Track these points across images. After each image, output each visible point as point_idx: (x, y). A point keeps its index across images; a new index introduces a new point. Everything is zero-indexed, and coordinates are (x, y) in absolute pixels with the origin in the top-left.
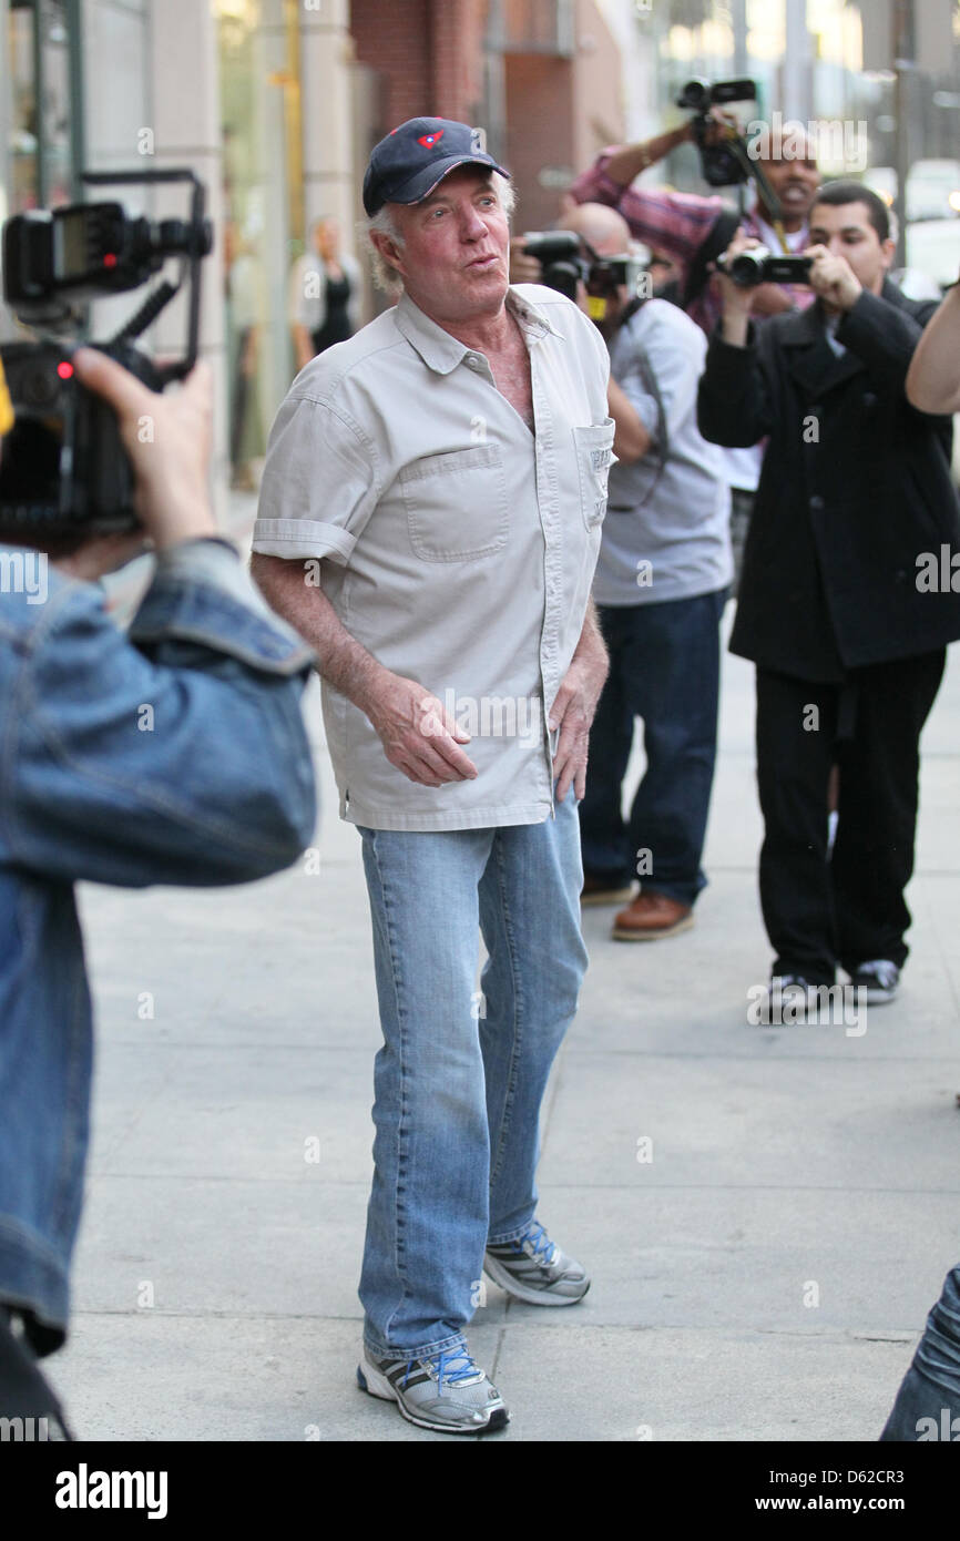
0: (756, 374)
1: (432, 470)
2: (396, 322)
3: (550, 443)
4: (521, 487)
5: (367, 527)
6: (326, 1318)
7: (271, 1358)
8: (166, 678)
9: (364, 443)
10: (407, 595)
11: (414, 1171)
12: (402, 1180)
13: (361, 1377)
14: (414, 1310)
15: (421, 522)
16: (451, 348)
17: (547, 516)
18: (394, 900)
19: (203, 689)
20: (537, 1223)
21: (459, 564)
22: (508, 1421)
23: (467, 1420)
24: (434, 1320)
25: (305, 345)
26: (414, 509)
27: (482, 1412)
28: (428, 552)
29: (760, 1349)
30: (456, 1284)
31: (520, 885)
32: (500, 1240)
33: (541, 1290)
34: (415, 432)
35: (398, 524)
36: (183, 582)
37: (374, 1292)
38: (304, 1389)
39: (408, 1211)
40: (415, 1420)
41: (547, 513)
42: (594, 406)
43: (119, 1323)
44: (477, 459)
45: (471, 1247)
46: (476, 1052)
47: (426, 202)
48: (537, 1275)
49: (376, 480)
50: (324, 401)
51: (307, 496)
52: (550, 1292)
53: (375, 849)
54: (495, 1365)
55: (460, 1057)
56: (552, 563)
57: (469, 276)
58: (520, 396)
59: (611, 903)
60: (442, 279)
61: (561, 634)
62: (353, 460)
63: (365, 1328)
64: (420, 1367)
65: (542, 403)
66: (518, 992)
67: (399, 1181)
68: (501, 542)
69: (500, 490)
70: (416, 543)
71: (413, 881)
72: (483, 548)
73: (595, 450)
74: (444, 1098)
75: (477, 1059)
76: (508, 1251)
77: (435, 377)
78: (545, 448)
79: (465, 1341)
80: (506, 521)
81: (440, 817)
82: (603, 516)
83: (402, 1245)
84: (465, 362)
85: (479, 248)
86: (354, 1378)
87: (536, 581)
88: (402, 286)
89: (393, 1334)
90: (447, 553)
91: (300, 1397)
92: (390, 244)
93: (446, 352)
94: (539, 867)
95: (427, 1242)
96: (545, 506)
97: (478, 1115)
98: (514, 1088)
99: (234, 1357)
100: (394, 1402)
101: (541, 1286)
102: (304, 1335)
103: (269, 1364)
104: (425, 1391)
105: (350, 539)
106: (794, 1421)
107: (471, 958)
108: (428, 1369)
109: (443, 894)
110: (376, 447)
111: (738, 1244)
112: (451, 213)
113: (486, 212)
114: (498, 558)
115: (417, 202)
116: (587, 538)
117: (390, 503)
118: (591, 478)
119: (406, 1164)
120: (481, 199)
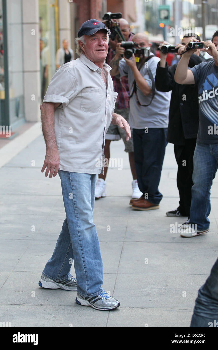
1: (88, 91)
4: (104, 99)
7: (54, 315)
9: (76, 81)
11: (84, 249)
12: (82, 251)
14: (90, 283)
15: (84, 102)
16: (95, 67)
18: (75, 189)
21: (90, 113)
26: (83, 99)
28: (84, 109)
29: (172, 313)
30: (99, 273)
35: (78, 102)
38: (62, 323)
39: (85, 258)
41: (107, 107)
43: (17, 307)
44: (97, 91)
49: (77, 90)
50: (69, 71)
53: (70, 177)
64: (97, 297)
68: (99, 110)
69: (100, 98)
72: (95, 110)
73: (114, 97)
80: (100, 106)
83: (85, 266)
84: (97, 70)
85: (102, 48)
89: (88, 291)
90: (88, 110)
92: (82, 44)
95: (90, 265)
96: (107, 105)
99: (45, 315)
100: (90, 306)
103: (54, 317)
110: (78, 83)
111: (166, 287)
112: (97, 39)
113: (104, 41)
114: (98, 113)
115: (91, 35)
116: (111, 115)
117: (78, 97)
118: (113, 103)
119: (82, 248)
120: (104, 38)
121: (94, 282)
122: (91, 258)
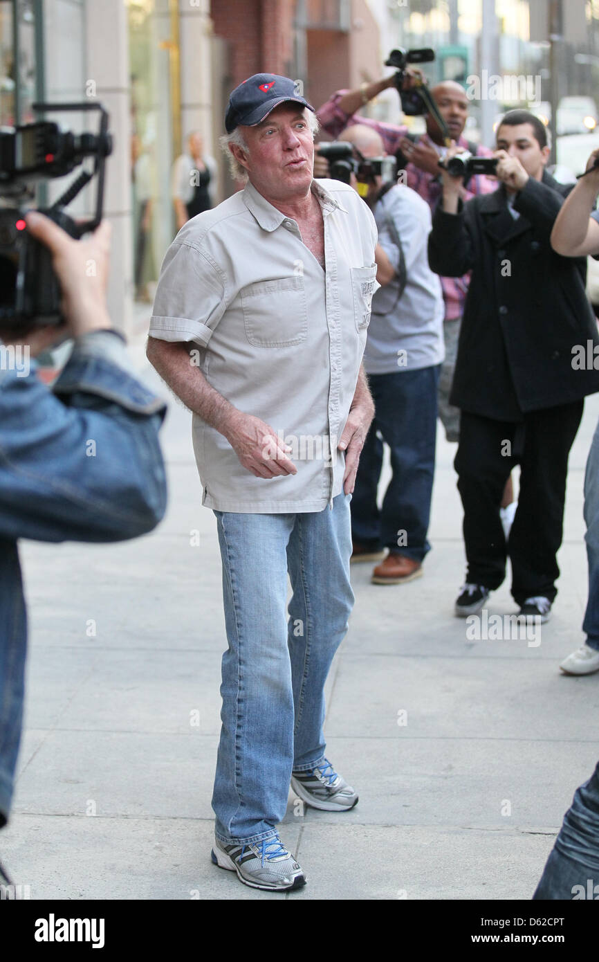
0: (464, 230)
1: (260, 291)
2: (243, 199)
3: (335, 277)
4: (316, 303)
5: (220, 323)
6: (192, 819)
7: (158, 844)
8: (73, 415)
9: (219, 273)
10: (242, 367)
11: (246, 725)
12: (239, 730)
13: (214, 857)
14: (246, 814)
15: (252, 322)
16: (275, 216)
17: (331, 322)
18: (234, 555)
19: (96, 422)
20: (326, 760)
21: (275, 350)
22: (305, 883)
23: (280, 883)
24: (259, 820)
25: (182, 213)
26: (249, 314)
27: (289, 878)
28: (257, 341)
29: (463, 839)
30: (272, 797)
31: (311, 549)
32: (301, 768)
33: (324, 800)
34: (250, 267)
35: (238, 323)
36: (88, 357)
37: (221, 803)
38: (178, 863)
39: (242, 750)
40: (247, 883)
41: (332, 321)
42: (366, 255)
43: (63, 822)
44: (289, 284)
45: (282, 774)
46: (285, 650)
47: (263, 125)
48: (324, 791)
49: (225, 296)
50: (195, 246)
51: (183, 304)
52: (330, 801)
53: (222, 524)
54: (298, 849)
55: (275, 653)
56: (335, 351)
57: (288, 171)
58: (317, 247)
59: (371, 561)
60: (271, 173)
61: (341, 396)
62: (213, 283)
63: (216, 826)
64: (250, 850)
65: (331, 252)
66: (309, 616)
67: (237, 731)
68: (303, 337)
69: (301, 304)
70: (249, 335)
71: (245, 542)
72: (290, 340)
73: (363, 282)
74: (264, 678)
75: (286, 654)
76: (304, 775)
77: (265, 233)
78: (332, 280)
79: (278, 833)
80: (305, 324)
81: (261, 504)
82: (368, 324)
83: (239, 771)
84: (283, 225)
85: (294, 154)
86: (209, 856)
87: (325, 362)
88: (248, 177)
89: (233, 829)
90: (268, 342)
91: (176, 868)
92: (240, 151)
93: (272, 218)
94: (323, 538)
95: (254, 770)
96: (332, 316)
97: (286, 690)
98: (307, 675)
99: (135, 843)
100: (235, 872)
101: (324, 798)
102: (178, 829)
103: (157, 847)
104: (253, 865)
105: (210, 331)
106: (484, 884)
107: (282, 593)
108: (255, 851)
109: (265, 551)
110: (226, 275)
111: (449, 773)
112: (278, 132)
113: (300, 132)
114: (300, 347)
115: (256, 125)
116: (357, 336)
117: (234, 310)
118: (361, 300)
119: (242, 721)
120: (297, 124)
122: (260, 751)
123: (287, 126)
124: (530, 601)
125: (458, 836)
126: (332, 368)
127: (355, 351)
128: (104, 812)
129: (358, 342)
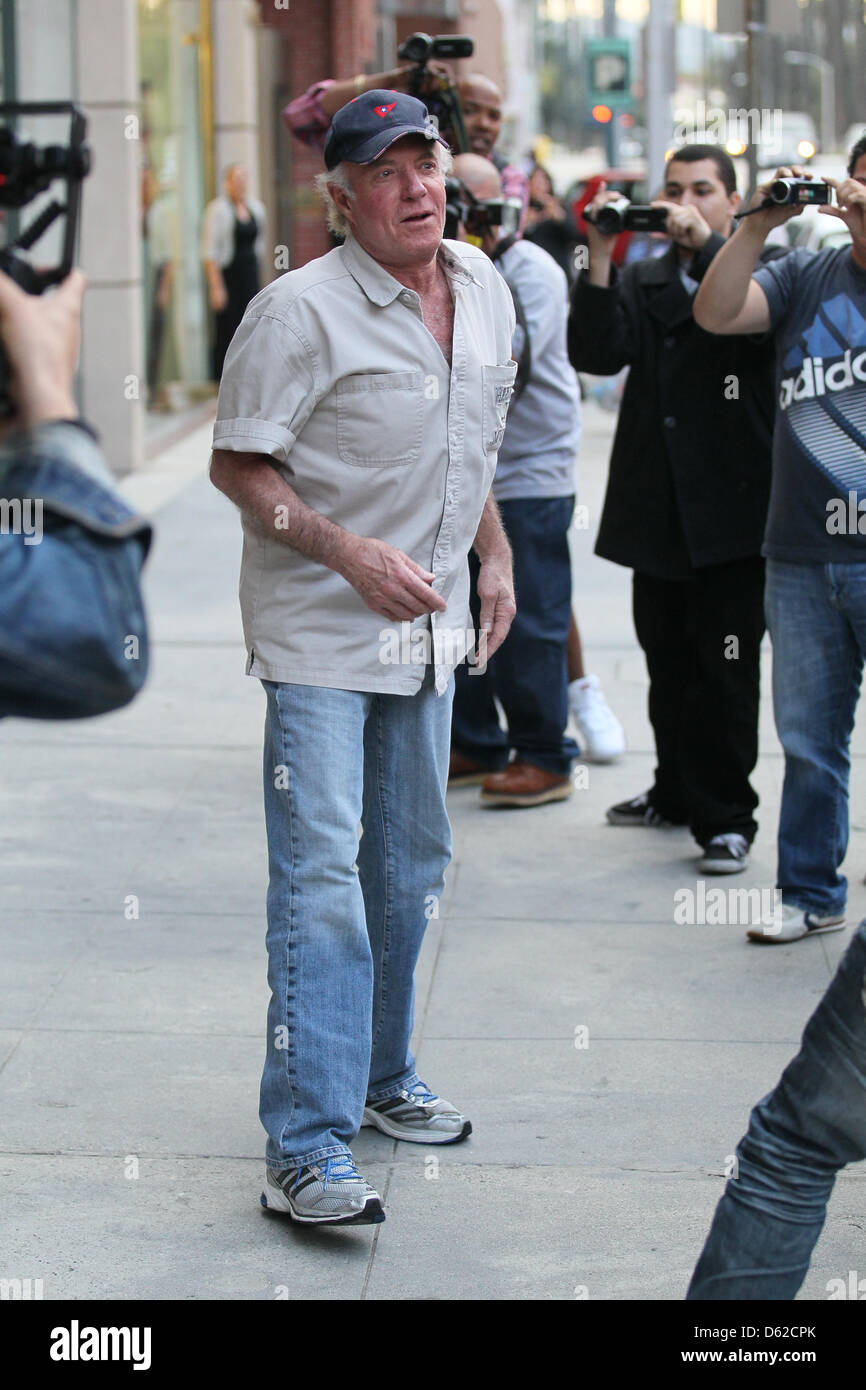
1: (364, 386)
2: (342, 259)
4: (436, 408)
5: (304, 429)
6: (232, 1158)
7: (182, 1194)
9: (310, 355)
11: (302, 981)
12: (291, 989)
13: (264, 1202)
14: (303, 1117)
15: (348, 430)
16: (389, 285)
17: (454, 438)
18: (292, 742)
21: (376, 470)
23: (346, 1210)
25: (217, 280)
26: (345, 418)
27: (359, 1202)
28: (351, 457)
29: (623, 1185)
33: (420, 1127)
35: (328, 430)
36: (40, 459)
37: (270, 1107)
38: (211, 1222)
39: (297, 1017)
41: (454, 435)
42: (500, 349)
43: (45, 1163)
44: (403, 382)
47: (376, 163)
49: (316, 387)
50: (280, 317)
51: (259, 398)
53: (277, 698)
56: (454, 477)
57: (406, 230)
58: (442, 332)
62: (298, 368)
64: (309, 1171)
65: (461, 340)
67: (289, 991)
68: (414, 455)
69: (418, 410)
70: (341, 447)
71: (307, 725)
72: (398, 458)
73: (497, 386)
77: (375, 308)
78: (458, 379)
80: (420, 437)
81: (330, 675)
82: (499, 444)
83: (293, 1049)
84: (399, 298)
85: (417, 206)
87: (438, 491)
88: (350, 229)
89: (286, 1143)
90: (367, 460)
91: (209, 1229)
92: (344, 196)
93: (386, 288)
95: (314, 1046)
96: (454, 429)
99: (149, 1193)
100: (287, 1211)
102: (212, 1173)
103: (180, 1199)
104: (312, 1190)
105: (290, 439)
108: (317, 1172)
110: (319, 359)
111: (604, 1090)
112: (396, 174)
113: (427, 175)
114: (411, 467)
115: (367, 162)
116: (484, 459)
117: (324, 410)
118: (493, 410)
119: (295, 975)
120: (423, 164)
121: (316, 1117)
122: (323, 1021)
123: (410, 167)
124: (718, 840)
125: (615, 1181)
126: (447, 500)
127: (479, 479)
128: (104, 1148)
129: (486, 469)
